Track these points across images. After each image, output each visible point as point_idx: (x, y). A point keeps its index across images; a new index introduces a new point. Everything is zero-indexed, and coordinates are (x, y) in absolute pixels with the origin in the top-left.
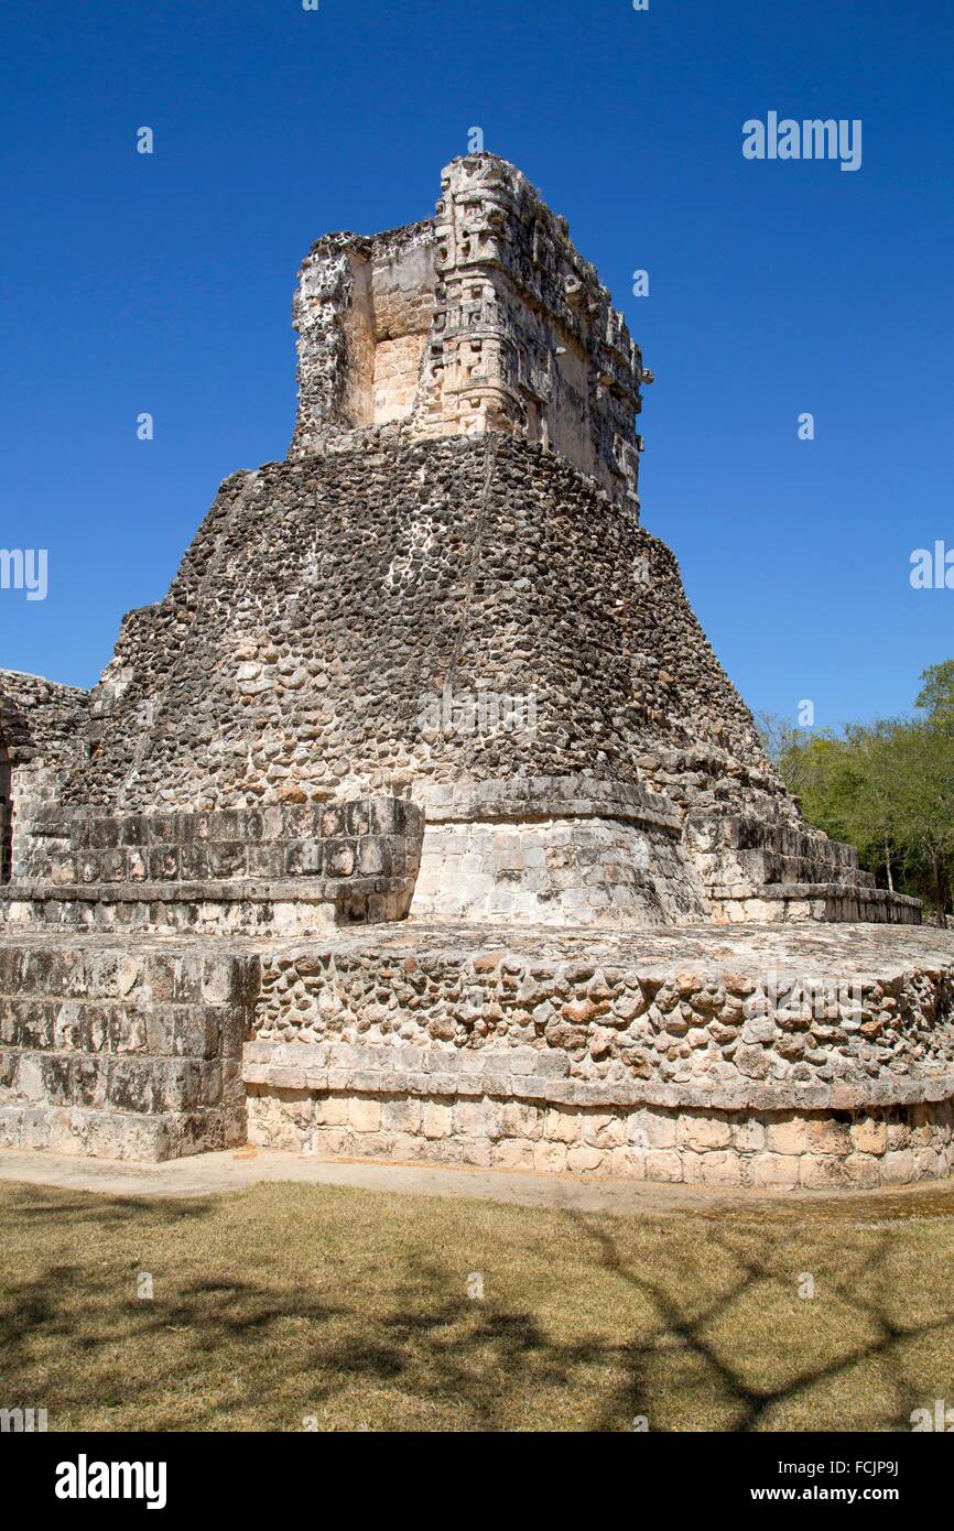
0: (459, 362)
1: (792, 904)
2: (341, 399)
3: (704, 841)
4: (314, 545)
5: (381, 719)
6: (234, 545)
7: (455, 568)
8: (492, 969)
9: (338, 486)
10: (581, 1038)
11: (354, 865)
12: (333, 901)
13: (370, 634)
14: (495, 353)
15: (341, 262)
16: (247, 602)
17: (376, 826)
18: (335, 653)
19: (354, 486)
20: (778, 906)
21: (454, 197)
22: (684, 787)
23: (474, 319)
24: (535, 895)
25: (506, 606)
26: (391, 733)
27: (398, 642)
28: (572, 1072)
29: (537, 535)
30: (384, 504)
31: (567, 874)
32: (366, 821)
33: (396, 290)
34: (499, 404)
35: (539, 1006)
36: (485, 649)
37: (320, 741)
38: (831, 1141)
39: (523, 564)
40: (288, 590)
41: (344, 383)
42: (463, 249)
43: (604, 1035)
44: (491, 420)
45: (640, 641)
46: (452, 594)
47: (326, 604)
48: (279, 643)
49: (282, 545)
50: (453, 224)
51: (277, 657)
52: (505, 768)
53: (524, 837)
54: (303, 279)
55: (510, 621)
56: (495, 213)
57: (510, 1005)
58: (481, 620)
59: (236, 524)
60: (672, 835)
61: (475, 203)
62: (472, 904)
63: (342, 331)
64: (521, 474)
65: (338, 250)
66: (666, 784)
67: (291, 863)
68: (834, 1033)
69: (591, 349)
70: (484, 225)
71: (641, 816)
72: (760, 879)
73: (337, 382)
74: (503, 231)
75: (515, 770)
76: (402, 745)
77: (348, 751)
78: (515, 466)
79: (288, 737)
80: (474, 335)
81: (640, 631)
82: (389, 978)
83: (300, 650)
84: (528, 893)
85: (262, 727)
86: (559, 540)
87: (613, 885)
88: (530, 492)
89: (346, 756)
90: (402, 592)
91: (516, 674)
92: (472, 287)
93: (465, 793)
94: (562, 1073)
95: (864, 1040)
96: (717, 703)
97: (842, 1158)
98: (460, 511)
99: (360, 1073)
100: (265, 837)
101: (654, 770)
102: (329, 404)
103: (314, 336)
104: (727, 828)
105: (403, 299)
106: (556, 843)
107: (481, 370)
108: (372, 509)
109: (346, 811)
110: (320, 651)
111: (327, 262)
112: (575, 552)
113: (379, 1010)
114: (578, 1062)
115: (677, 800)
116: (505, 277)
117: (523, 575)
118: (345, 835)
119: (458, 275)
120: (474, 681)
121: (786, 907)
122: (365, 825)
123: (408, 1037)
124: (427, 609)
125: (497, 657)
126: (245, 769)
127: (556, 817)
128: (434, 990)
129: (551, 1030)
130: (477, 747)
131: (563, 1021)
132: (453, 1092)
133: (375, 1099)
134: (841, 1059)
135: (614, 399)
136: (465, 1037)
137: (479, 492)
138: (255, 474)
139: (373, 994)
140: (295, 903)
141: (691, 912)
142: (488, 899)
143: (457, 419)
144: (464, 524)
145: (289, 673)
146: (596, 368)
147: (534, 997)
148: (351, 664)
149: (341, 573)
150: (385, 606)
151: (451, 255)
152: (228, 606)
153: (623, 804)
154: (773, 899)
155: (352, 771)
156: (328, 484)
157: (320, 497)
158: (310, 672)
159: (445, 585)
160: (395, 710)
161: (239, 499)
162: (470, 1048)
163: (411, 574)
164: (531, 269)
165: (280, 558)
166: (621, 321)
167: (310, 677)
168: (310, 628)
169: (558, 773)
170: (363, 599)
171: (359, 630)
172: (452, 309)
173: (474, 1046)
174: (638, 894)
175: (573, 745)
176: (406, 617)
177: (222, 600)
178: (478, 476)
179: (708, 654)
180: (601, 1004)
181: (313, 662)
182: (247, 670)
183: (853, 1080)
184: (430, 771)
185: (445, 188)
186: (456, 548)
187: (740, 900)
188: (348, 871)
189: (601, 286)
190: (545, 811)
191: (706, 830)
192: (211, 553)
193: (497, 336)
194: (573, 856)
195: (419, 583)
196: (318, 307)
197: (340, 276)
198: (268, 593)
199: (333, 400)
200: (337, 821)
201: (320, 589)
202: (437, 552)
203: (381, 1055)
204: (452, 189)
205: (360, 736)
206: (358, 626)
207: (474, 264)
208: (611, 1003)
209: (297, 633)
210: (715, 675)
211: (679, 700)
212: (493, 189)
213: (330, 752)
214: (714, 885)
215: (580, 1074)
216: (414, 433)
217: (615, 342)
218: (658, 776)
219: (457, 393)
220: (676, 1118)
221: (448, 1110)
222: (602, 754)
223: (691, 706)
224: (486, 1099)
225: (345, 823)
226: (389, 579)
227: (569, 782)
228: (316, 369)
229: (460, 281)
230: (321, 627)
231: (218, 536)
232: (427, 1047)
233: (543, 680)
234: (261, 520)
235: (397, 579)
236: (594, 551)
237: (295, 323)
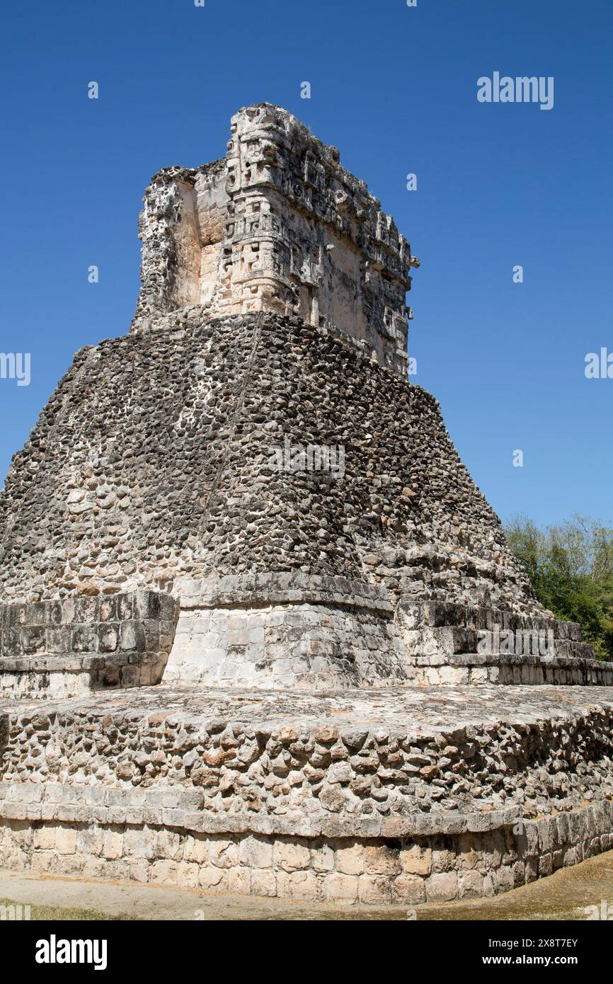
0: (243, 259)
1: (474, 670)
2: (171, 290)
3: (410, 621)
4: (129, 400)
5: (159, 531)
6: (75, 402)
7: (225, 415)
8: (159, 724)
9: (149, 356)
10: (215, 778)
11: (117, 643)
12: (88, 671)
13: (160, 466)
14: (269, 252)
15: (172, 189)
16: (81, 445)
17: (136, 612)
18: (136, 481)
19: (161, 355)
20: (463, 672)
21: (240, 137)
22: (399, 578)
23: (254, 227)
24: (254, 665)
25: (257, 443)
26: (166, 541)
27: (179, 471)
28: (205, 806)
29: (289, 388)
30: (180, 368)
31: (279, 647)
32: (130, 609)
33: (214, 207)
34: (273, 290)
35: (188, 753)
36: (237, 475)
37: (116, 548)
38: (383, 864)
39: (274, 410)
40: (109, 434)
41: (174, 278)
42: (246, 175)
43: (230, 776)
44: (267, 302)
45: (387, 465)
46: (220, 435)
47: (134, 444)
48: (98, 474)
49: (108, 401)
50: (239, 157)
51: (96, 485)
52: (242, 567)
53: (251, 619)
54: (146, 202)
55: (258, 453)
56: (268, 148)
57: (170, 752)
58: (237, 454)
59: (78, 387)
60: (384, 616)
61: (255, 141)
62: (207, 672)
63: (173, 239)
64: (281, 342)
65: (170, 180)
66: (384, 576)
67: (75, 642)
68: (394, 775)
69: (361, 244)
70: (261, 157)
71: (350, 601)
72: (450, 650)
73: (168, 278)
74: (276, 161)
75: (249, 568)
76: (173, 550)
77: (136, 555)
78: (276, 337)
79: (97, 545)
80: (253, 239)
81: (387, 458)
82: (92, 731)
83: (113, 479)
84: (249, 662)
85: (80, 538)
86: (311, 390)
87: (313, 656)
88: (289, 355)
89: (134, 559)
90: (187, 433)
91: (257, 494)
92: (253, 204)
93: (210, 586)
94: (197, 806)
95: (423, 781)
96: (463, 512)
97: (392, 877)
98: (233, 372)
99: (63, 807)
100: (63, 622)
101: (376, 565)
102: (161, 294)
103: (151, 244)
104: (426, 610)
105: (219, 213)
106: (274, 624)
107: (258, 265)
108: (171, 372)
109: (117, 602)
110: (126, 480)
111: (162, 189)
112: (327, 399)
113: (84, 756)
114: (211, 797)
115: (392, 588)
116: (278, 195)
117: (273, 418)
118: (116, 620)
119: (243, 195)
120: (226, 500)
121: (470, 672)
122: (129, 612)
123: (100, 778)
124: (201, 446)
125: (245, 482)
126: (63, 570)
127: (275, 603)
128: (122, 740)
129: (194, 772)
130: (224, 551)
131: (204, 765)
132: (122, 822)
133: (73, 828)
134: (400, 796)
135: (385, 281)
136: (139, 778)
137: (247, 357)
138: (95, 349)
139: (81, 744)
140: (64, 673)
141: (391, 676)
142: (219, 668)
143: (241, 302)
144: (235, 381)
145: (103, 497)
146: (365, 258)
147: (184, 746)
148: (146, 489)
149: (146, 421)
150: (173, 445)
151: (238, 181)
152: (67, 448)
153: (331, 593)
154: (460, 666)
155: (138, 570)
156: (143, 354)
157: (137, 364)
158: (118, 496)
159: (216, 428)
160: (170, 523)
161: (82, 367)
162: (142, 786)
163: (193, 420)
164: (302, 187)
165: (105, 411)
166: (389, 222)
167: (118, 500)
168: (121, 463)
169: (280, 570)
170: (159, 440)
171: (154, 463)
172: (239, 221)
173: (145, 785)
174: (333, 663)
175: (297, 548)
176: (187, 453)
177: (64, 443)
178: (247, 345)
179: (461, 473)
180: (229, 752)
181: (122, 487)
182: (75, 495)
183: (407, 813)
184: (189, 569)
185: (234, 131)
186: (227, 399)
187: (437, 667)
188: (113, 647)
189: (371, 196)
190: (266, 599)
191: (411, 612)
192: (59, 408)
193: (271, 239)
194: (285, 634)
195: (198, 426)
196: (156, 223)
197: (171, 200)
198: (96, 437)
199: (164, 291)
200: (110, 609)
201: (130, 433)
202: (213, 403)
203: (78, 793)
204: (239, 132)
205: (144, 544)
206: (154, 460)
207: (254, 187)
208: (236, 751)
209: (111, 466)
210: (465, 489)
211: (421, 510)
212: (267, 130)
213: (123, 556)
214: (418, 655)
215: (211, 807)
216: (212, 314)
217: (384, 237)
218: (378, 570)
219: (241, 283)
220: (273, 844)
221: (120, 836)
222: (323, 554)
223: (433, 514)
224: (146, 827)
225: (116, 611)
226: (178, 425)
227: (285, 577)
228: (152, 269)
229: (244, 199)
230: (128, 462)
231: (65, 396)
232: (113, 786)
233: (277, 498)
234: (95, 383)
235: (183, 424)
236: (350, 397)
237: (140, 235)
